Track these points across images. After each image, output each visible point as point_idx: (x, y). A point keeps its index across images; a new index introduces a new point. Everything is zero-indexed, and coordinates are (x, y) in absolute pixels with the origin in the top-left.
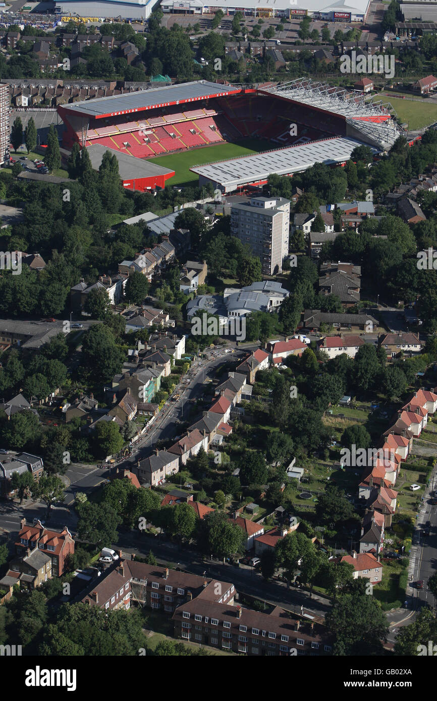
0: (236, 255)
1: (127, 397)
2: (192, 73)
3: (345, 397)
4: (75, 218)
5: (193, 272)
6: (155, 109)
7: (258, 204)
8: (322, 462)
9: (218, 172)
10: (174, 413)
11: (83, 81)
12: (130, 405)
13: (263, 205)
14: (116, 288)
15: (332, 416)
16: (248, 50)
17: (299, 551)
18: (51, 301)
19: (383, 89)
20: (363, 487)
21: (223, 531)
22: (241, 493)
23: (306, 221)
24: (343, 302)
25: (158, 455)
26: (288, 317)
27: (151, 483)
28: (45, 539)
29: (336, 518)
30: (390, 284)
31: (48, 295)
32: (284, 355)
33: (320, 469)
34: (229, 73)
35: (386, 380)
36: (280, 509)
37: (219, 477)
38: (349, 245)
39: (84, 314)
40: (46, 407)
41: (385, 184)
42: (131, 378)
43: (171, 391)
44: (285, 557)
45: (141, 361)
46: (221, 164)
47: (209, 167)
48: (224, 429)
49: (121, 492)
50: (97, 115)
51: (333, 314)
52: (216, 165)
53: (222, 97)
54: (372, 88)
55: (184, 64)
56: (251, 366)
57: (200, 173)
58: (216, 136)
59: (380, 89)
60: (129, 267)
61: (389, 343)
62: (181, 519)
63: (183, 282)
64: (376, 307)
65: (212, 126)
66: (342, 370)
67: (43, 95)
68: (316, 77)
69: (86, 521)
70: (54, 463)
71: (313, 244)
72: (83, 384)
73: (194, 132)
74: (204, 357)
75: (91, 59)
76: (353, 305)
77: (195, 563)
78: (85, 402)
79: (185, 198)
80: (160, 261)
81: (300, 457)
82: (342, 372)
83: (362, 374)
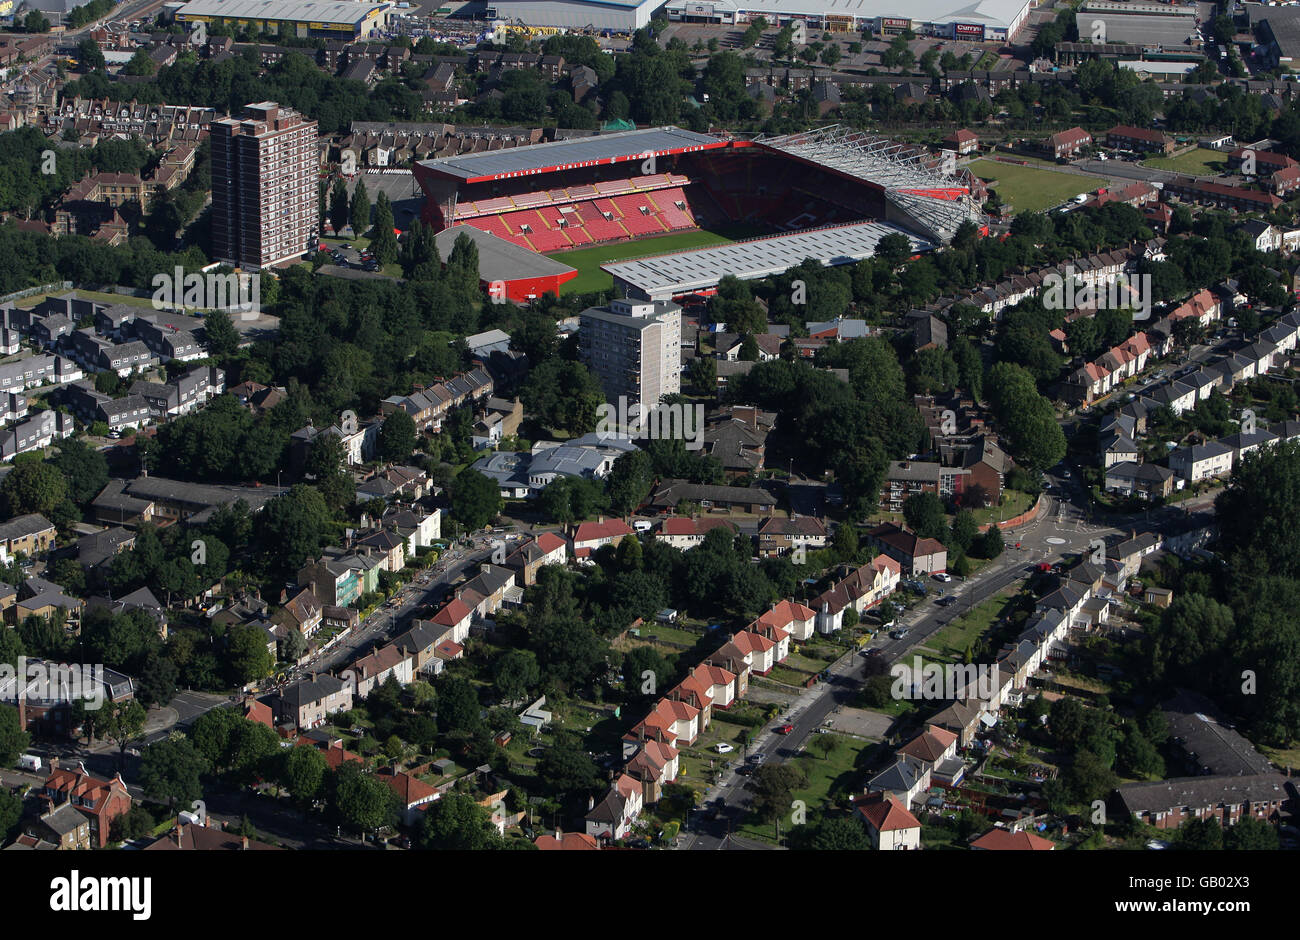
0: (575, 391)
1: (305, 595)
2: (677, 118)
3: (667, 610)
4: (358, 332)
5: (497, 415)
6: (573, 170)
7: (622, 309)
8: (591, 705)
9: (647, 272)
10: (385, 625)
11: (487, 127)
12: (307, 608)
13: (629, 311)
14: (366, 437)
15: (636, 638)
16: (784, 83)
17: (459, 821)
18: (254, 454)
19: (993, 149)
20: (629, 742)
21: (357, 789)
22: (433, 742)
23: (733, 346)
24: (727, 468)
25: (315, 681)
26: (619, 487)
27: (298, 723)
28: (82, 789)
29: (564, 783)
30: (811, 441)
31: (251, 444)
32: (595, 544)
33: (581, 715)
34: (740, 118)
35: (732, 583)
36: (485, 769)
37: (406, 719)
38: (769, 380)
39: (308, 476)
40: (193, 612)
41: (918, 297)
42: (316, 567)
43: (391, 592)
44: (435, 830)
45: (355, 544)
46: (656, 261)
47: (633, 265)
48: (446, 649)
49: (218, 727)
50: (470, 177)
51: (710, 487)
52: (646, 262)
53: (694, 152)
54: (975, 148)
55: (664, 102)
56: (527, 557)
57: (614, 272)
58: (686, 219)
59: (989, 149)
60: (398, 406)
61: (773, 531)
62: (299, 768)
63: (478, 432)
64: (788, 478)
65: (679, 203)
66: (666, 566)
67: (413, 149)
68: (888, 127)
69: (150, 766)
70: (152, 688)
71: (720, 379)
72: (260, 578)
73: (647, 212)
74: (470, 544)
75: (510, 91)
76: (744, 473)
77: (320, 840)
78: (243, 603)
79: (565, 310)
80: (459, 401)
81: (552, 697)
82: (664, 570)
83: (696, 573)
